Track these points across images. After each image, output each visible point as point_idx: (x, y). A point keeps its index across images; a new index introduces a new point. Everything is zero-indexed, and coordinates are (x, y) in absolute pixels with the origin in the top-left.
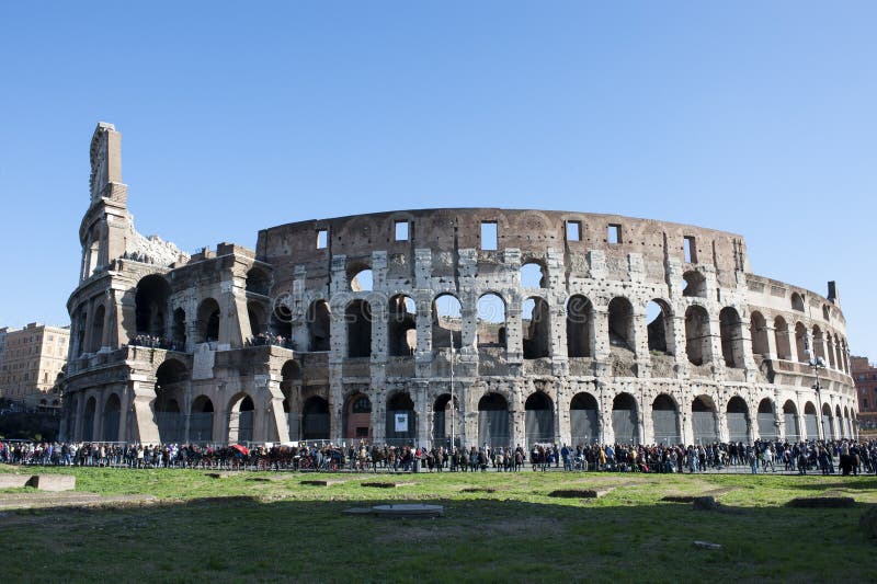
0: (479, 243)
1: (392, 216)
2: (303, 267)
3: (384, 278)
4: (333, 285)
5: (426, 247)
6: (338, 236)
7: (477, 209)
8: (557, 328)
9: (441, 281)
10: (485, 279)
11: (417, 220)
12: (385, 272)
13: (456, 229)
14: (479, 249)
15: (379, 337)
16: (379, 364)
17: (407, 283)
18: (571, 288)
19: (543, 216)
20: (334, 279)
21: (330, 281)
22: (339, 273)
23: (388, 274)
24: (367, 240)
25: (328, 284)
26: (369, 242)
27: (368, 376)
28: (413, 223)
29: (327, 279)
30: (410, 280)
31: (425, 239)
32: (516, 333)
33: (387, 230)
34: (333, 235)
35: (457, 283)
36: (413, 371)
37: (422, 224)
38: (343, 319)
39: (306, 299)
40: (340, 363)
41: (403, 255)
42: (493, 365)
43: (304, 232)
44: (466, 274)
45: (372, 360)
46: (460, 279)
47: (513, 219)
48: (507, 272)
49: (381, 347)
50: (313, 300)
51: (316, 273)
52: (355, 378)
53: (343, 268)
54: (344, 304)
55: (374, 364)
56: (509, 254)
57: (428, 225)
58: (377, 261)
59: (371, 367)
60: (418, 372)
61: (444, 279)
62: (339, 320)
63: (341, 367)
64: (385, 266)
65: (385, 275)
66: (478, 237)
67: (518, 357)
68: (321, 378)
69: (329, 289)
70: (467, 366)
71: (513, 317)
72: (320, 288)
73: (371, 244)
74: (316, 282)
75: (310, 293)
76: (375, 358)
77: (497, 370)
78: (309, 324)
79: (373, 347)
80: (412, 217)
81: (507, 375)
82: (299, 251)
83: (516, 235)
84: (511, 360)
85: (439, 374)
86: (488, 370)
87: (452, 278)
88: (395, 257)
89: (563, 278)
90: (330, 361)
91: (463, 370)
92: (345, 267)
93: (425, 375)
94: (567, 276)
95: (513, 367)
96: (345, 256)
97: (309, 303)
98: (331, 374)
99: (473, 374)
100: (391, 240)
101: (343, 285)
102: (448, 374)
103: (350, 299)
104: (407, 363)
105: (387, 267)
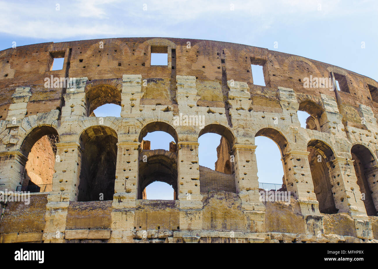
0: (251, 77)
1: (149, 42)
2: (27, 89)
3: (137, 103)
4: (66, 110)
5: (189, 74)
6: (80, 57)
7: (246, 46)
8: (348, 179)
9: (209, 112)
10: (261, 114)
11: (178, 48)
12: (138, 97)
13: (223, 61)
14: (250, 84)
15: (127, 174)
16: (126, 211)
17: (167, 110)
18: (351, 136)
19: (311, 64)
20: (68, 102)
21: (63, 103)
22: (76, 96)
23: (142, 99)
24: (116, 63)
25: (60, 109)
26: (120, 65)
27: (106, 228)
28: (174, 51)
29: (58, 103)
30: (171, 107)
31: (189, 67)
32: (305, 179)
33: (142, 54)
34: (72, 57)
35: (229, 116)
36: (176, 221)
37: (185, 52)
38: (76, 150)
39: (25, 125)
40: (63, 209)
41: (162, 80)
42: (283, 217)
43: (34, 54)
44: (238, 107)
45: (115, 203)
46: (232, 112)
47: (283, 61)
48: (284, 110)
49: (129, 186)
50: (35, 126)
51: (44, 95)
52: (87, 231)
53: (83, 89)
54: (80, 131)
55: (117, 210)
56: (284, 93)
57: (192, 53)
58: (129, 84)
59: (113, 214)
60: (183, 223)
61: (212, 109)
62: (70, 150)
63: (65, 214)
64: (140, 90)
65: (138, 100)
66: (248, 71)
67: (313, 209)
68: (32, 232)
69: (60, 114)
70: (252, 217)
71: (299, 160)
72: (47, 112)
73: (120, 67)
74: (42, 106)
75: (33, 118)
76: (120, 201)
77: (291, 224)
78: (24, 160)
79: (119, 187)
80: (173, 45)
81: (303, 231)
82: (25, 73)
83: (287, 75)
84: (306, 212)
85: (213, 227)
86: (278, 225)
87: (223, 110)
88: (154, 81)
89: (341, 126)
90: (48, 205)
91: (247, 222)
92: (86, 88)
93: (192, 228)
94: (345, 124)
95: (311, 221)
96: (86, 79)
97: (29, 130)
98: (48, 223)
99: (260, 228)
100: (147, 65)
101: (81, 110)
102: (225, 228)
103: (89, 123)
104: (168, 210)
105: (142, 91)
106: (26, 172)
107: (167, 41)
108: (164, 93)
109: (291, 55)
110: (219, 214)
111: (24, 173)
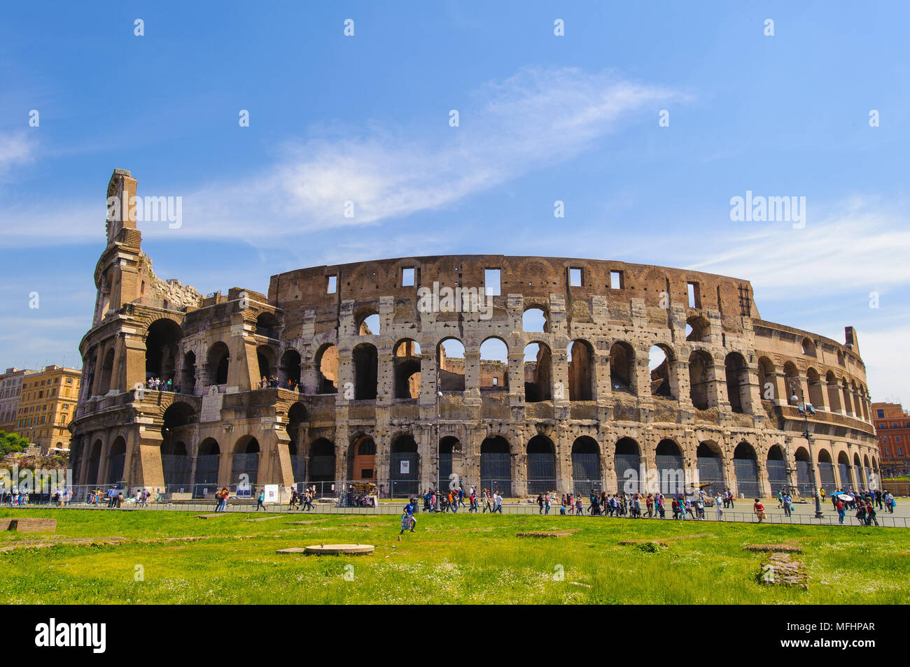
1: (399, 262)
2: (313, 312)
3: (390, 322)
4: (341, 329)
6: (347, 281)
7: (482, 256)
8: (559, 372)
9: (446, 326)
10: (488, 323)
11: (423, 267)
12: (391, 317)
13: (460, 275)
15: (384, 380)
16: (384, 407)
17: (413, 327)
18: (572, 332)
19: (545, 262)
20: (343, 323)
21: (339, 325)
22: (347, 318)
23: (395, 318)
24: (374, 285)
25: (337, 328)
26: (377, 287)
27: (373, 418)
28: (419, 269)
29: (335, 323)
30: (416, 324)
32: (518, 376)
33: (394, 276)
34: (342, 281)
35: (461, 328)
36: (417, 413)
37: (428, 271)
38: (351, 362)
39: (315, 342)
40: (346, 406)
41: (409, 300)
42: (495, 408)
43: (314, 278)
44: (469, 319)
45: (378, 402)
46: (464, 324)
47: (516, 266)
48: (510, 317)
49: (386, 389)
50: (322, 343)
51: (325, 317)
52: (361, 420)
53: (351, 312)
54: (352, 347)
55: (379, 407)
56: (512, 300)
57: (434, 271)
58: (384, 305)
59: (376, 409)
60: (422, 414)
61: (448, 323)
62: (346, 363)
63: (347, 409)
64: (392, 311)
65: (392, 319)
66: (482, 283)
67: (520, 400)
68: (328, 420)
69: (338, 332)
70: (470, 409)
71: (515, 361)
72: (329, 332)
73: (378, 290)
74: (324, 326)
75: (320, 336)
76: (381, 400)
77: (500, 412)
78: (318, 367)
79: (380, 389)
80: (418, 264)
81: (509, 418)
82: (309, 295)
83: (519, 281)
84: (513, 403)
85: (443, 417)
86: (490, 413)
87: (456, 323)
88: (402, 302)
89: (565, 323)
90: (337, 403)
91: (466, 412)
92: (353, 312)
93: (428, 417)
94: (569, 320)
95: (515, 410)
96: (353, 301)
97: (318, 347)
98: (337, 415)
99: (476, 416)
100: (398, 286)
101: (351, 330)
102: (451, 417)
103: (357, 342)
104: (412, 406)
105: (394, 312)
106: (321, 373)
107: (414, 260)
108: (411, 312)
109: (526, 257)
110: (447, 407)
111: (320, 375)
